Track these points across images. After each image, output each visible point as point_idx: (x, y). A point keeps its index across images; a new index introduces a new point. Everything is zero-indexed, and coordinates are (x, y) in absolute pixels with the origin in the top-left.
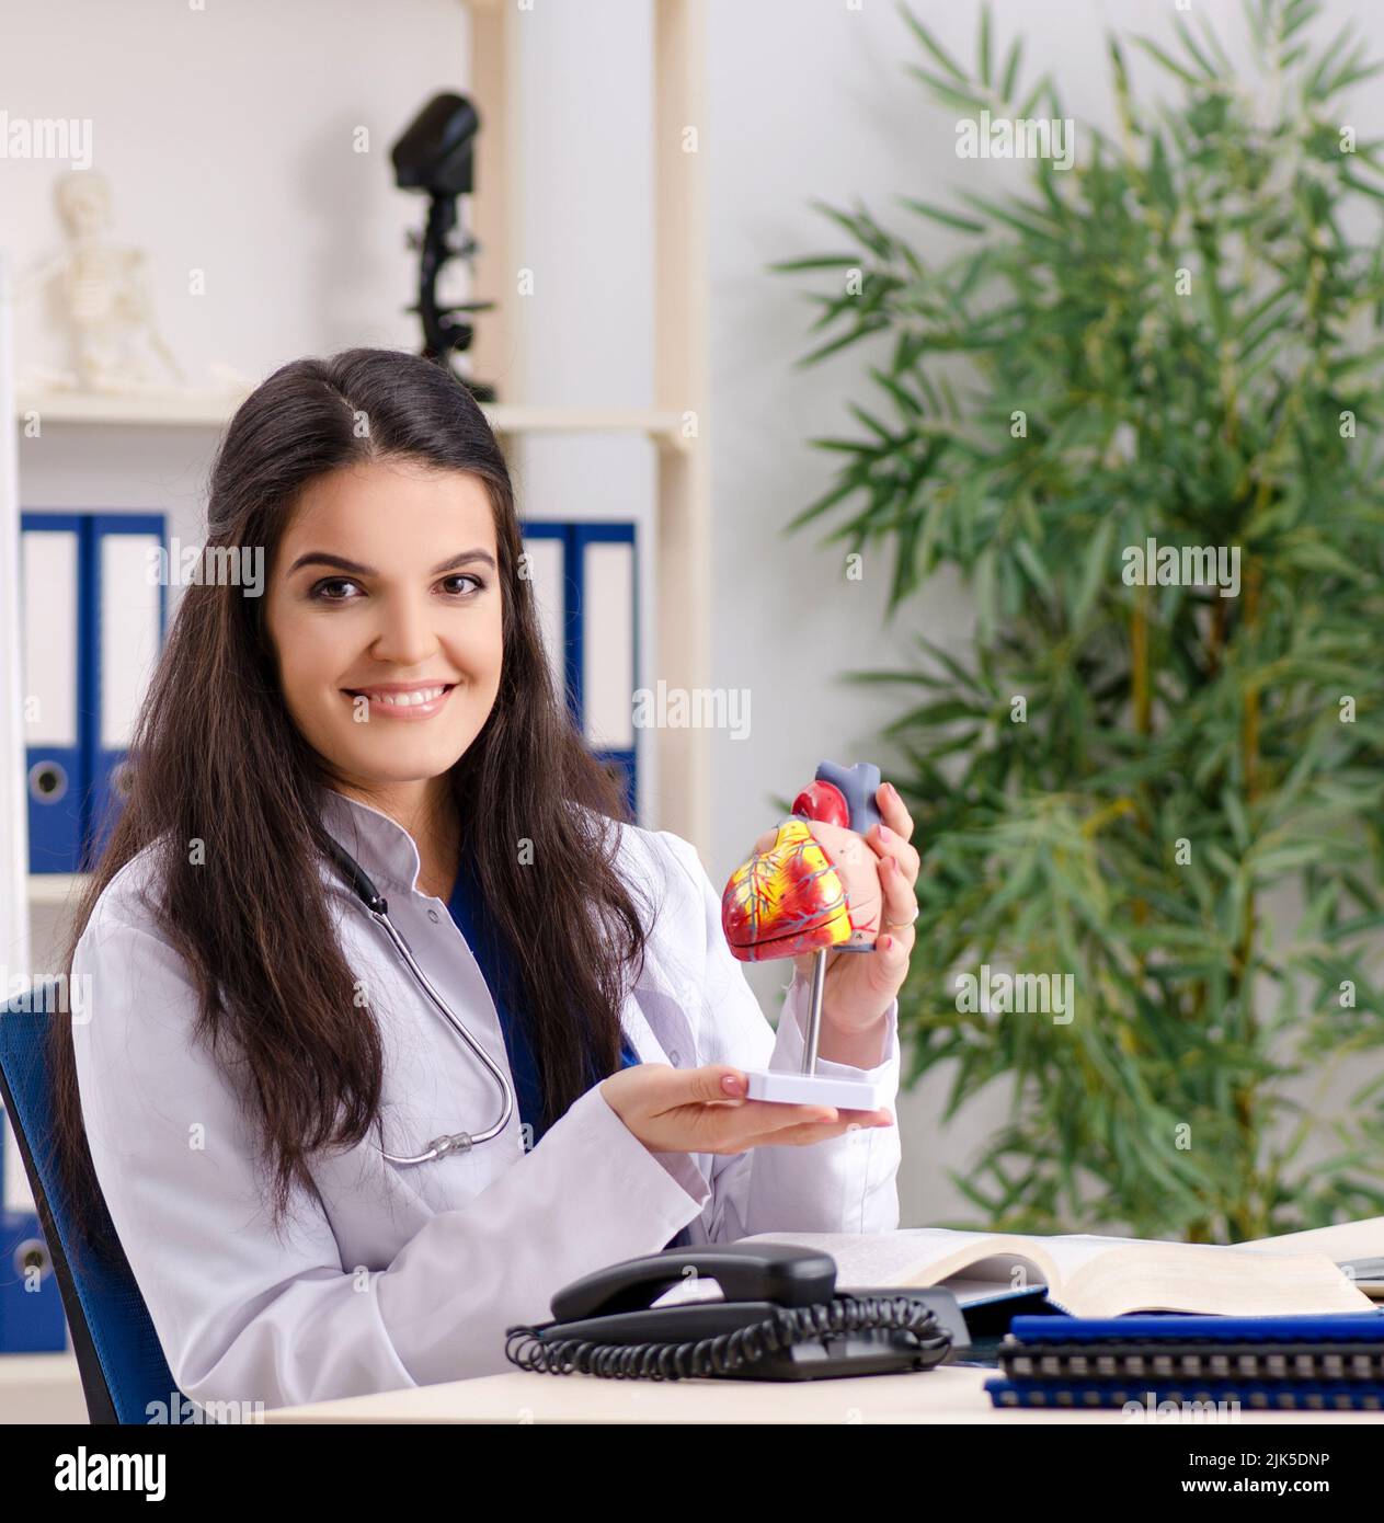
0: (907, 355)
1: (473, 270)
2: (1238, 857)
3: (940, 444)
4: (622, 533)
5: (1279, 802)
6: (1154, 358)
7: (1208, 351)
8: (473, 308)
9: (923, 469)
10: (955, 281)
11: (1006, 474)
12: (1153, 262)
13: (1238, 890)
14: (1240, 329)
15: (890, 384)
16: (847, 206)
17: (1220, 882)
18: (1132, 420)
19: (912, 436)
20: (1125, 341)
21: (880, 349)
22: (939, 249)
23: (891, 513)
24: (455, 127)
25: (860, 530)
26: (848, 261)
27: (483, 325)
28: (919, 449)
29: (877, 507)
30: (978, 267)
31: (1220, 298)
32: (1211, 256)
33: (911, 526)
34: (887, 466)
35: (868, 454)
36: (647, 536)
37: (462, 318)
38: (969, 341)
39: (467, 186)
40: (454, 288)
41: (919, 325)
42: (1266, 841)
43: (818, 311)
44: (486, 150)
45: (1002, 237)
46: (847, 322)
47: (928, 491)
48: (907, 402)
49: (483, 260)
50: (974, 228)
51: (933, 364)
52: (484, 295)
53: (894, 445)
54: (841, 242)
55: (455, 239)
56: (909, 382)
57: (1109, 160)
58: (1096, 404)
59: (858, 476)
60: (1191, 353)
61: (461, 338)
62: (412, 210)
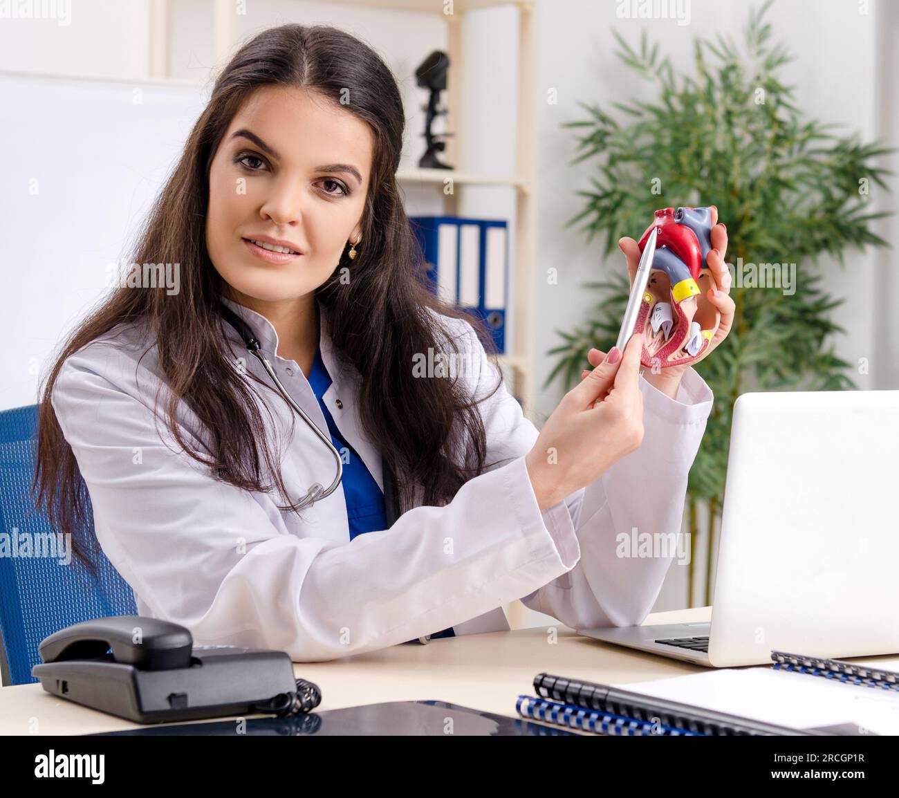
0: (613, 161)
1: (447, 121)
2: (735, 356)
3: (624, 195)
4: (502, 224)
5: (751, 335)
6: (708, 164)
7: (730, 161)
8: (447, 135)
9: (618, 204)
10: (630, 134)
11: (649, 208)
12: (709, 127)
13: (734, 369)
14: (741, 153)
15: (606, 171)
16: (590, 104)
17: (728, 365)
18: (699, 189)
19: (614, 192)
20: (698, 155)
21: (602, 158)
22: (625, 122)
23: (605, 221)
24: (440, 64)
25: (594, 227)
26: (591, 124)
27: (450, 143)
28: (616, 197)
29: (601, 218)
30: (640, 129)
31: (735, 141)
32: (730, 123)
33: (612, 226)
34: (605, 203)
35: (597, 198)
36: (512, 226)
37: (441, 140)
38: (635, 157)
39: (444, 86)
40: (439, 127)
41: (617, 151)
42: (747, 350)
43: (578, 143)
44: (452, 74)
45: (650, 117)
46: (590, 147)
47: (619, 214)
48: (613, 179)
49: (451, 116)
50: (638, 114)
51: (623, 166)
52: (451, 130)
53: (607, 195)
54: (588, 117)
55: (439, 107)
56: (613, 171)
57: (691, 90)
58: (685, 182)
59: (593, 206)
60: (723, 162)
61: (441, 147)
62: (423, 96)
